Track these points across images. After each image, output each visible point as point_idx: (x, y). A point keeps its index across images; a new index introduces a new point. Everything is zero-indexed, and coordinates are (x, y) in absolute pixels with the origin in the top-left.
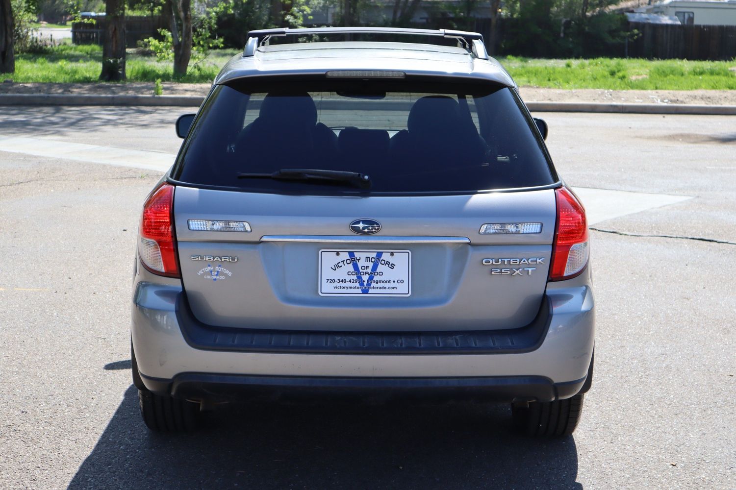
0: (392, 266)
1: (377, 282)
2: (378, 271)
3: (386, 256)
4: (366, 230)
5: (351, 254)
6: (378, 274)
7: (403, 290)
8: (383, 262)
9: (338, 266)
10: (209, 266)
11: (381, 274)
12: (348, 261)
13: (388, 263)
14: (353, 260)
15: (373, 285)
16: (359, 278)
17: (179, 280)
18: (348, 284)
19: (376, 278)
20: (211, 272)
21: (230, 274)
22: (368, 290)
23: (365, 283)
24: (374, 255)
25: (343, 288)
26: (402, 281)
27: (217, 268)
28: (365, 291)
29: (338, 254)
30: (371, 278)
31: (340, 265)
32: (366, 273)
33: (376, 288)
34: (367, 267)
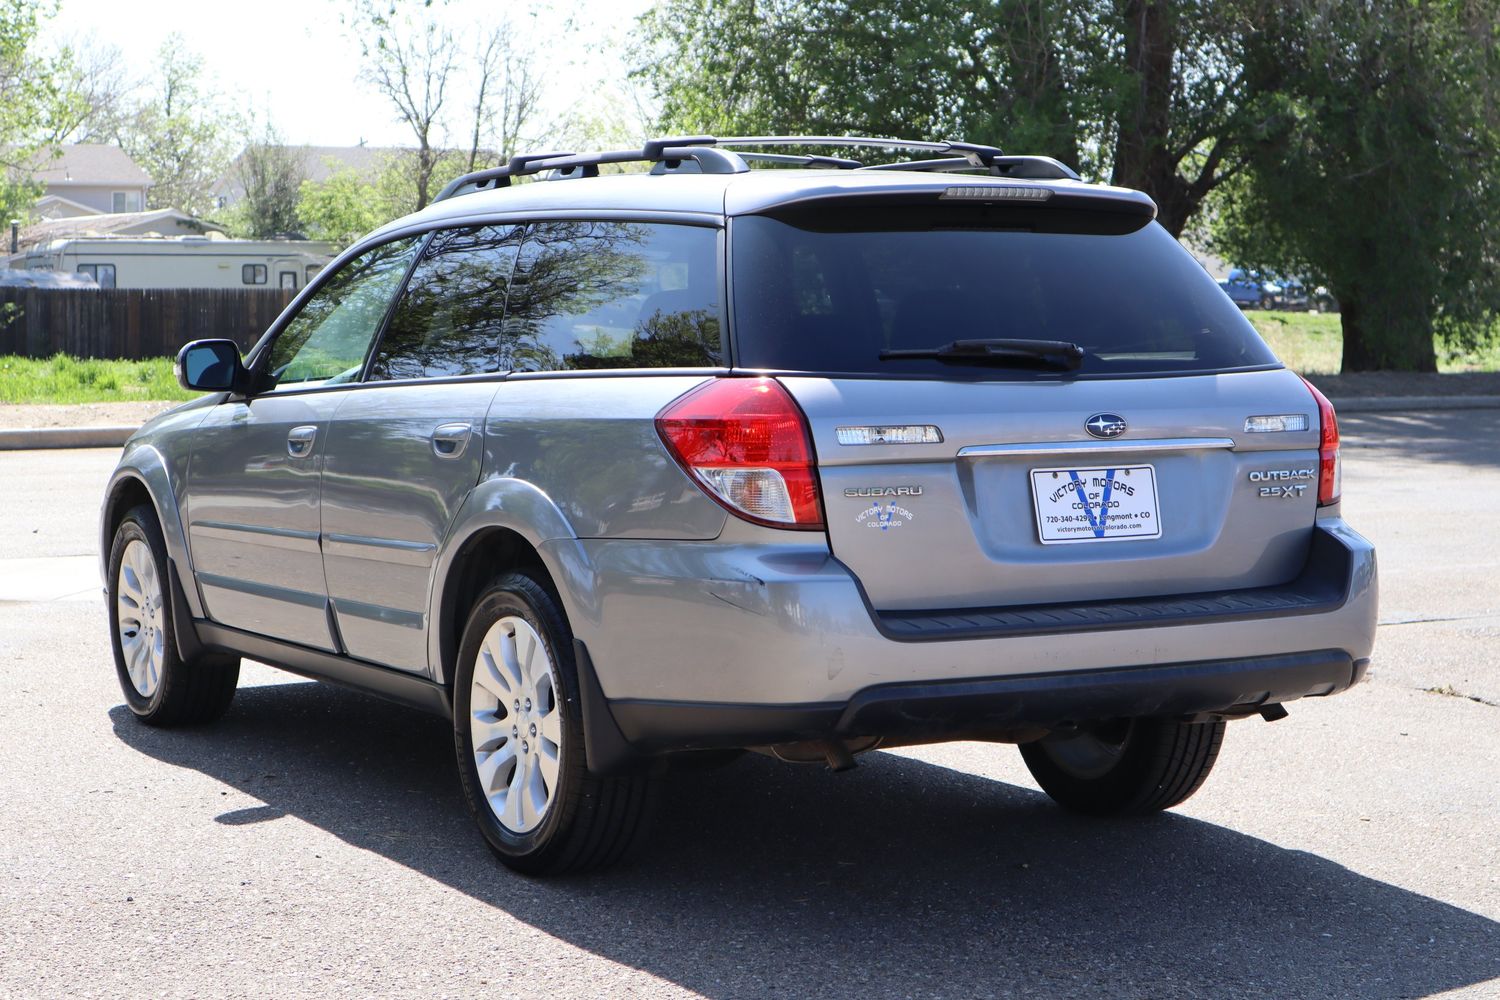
0: (1130, 491)
1: (1113, 518)
2: (1112, 499)
3: (1119, 476)
4: (1108, 431)
5: (1073, 474)
6: (1113, 505)
7: (1150, 528)
8: (1117, 486)
9: (1058, 495)
10: (876, 505)
11: (1116, 504)
12: (1071, 487)
13: (1123, 487)
14: (1077, 485)
15: (1109, 522)
16: (1088, 512)
17: (823, 534)
18: (1075, 524)
19: (1111, 512)
20: (879, 514)
21: (910, 516)
22: (1103, 532)
23: (1098, 521)
24: (1103, 475)
25: (1069, 530)
26: (1147, 515)
27: (889, 508)
28: (1099, 534)
29: (1055, 475)
30: (1104, 512)
31: (1061, 493)
32: (1097, 504)
33: (1113, 528)
34: (1097, 495)
